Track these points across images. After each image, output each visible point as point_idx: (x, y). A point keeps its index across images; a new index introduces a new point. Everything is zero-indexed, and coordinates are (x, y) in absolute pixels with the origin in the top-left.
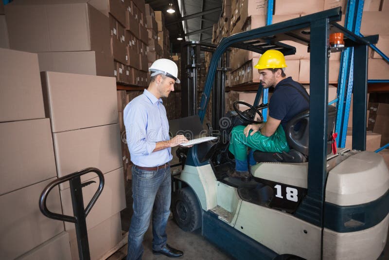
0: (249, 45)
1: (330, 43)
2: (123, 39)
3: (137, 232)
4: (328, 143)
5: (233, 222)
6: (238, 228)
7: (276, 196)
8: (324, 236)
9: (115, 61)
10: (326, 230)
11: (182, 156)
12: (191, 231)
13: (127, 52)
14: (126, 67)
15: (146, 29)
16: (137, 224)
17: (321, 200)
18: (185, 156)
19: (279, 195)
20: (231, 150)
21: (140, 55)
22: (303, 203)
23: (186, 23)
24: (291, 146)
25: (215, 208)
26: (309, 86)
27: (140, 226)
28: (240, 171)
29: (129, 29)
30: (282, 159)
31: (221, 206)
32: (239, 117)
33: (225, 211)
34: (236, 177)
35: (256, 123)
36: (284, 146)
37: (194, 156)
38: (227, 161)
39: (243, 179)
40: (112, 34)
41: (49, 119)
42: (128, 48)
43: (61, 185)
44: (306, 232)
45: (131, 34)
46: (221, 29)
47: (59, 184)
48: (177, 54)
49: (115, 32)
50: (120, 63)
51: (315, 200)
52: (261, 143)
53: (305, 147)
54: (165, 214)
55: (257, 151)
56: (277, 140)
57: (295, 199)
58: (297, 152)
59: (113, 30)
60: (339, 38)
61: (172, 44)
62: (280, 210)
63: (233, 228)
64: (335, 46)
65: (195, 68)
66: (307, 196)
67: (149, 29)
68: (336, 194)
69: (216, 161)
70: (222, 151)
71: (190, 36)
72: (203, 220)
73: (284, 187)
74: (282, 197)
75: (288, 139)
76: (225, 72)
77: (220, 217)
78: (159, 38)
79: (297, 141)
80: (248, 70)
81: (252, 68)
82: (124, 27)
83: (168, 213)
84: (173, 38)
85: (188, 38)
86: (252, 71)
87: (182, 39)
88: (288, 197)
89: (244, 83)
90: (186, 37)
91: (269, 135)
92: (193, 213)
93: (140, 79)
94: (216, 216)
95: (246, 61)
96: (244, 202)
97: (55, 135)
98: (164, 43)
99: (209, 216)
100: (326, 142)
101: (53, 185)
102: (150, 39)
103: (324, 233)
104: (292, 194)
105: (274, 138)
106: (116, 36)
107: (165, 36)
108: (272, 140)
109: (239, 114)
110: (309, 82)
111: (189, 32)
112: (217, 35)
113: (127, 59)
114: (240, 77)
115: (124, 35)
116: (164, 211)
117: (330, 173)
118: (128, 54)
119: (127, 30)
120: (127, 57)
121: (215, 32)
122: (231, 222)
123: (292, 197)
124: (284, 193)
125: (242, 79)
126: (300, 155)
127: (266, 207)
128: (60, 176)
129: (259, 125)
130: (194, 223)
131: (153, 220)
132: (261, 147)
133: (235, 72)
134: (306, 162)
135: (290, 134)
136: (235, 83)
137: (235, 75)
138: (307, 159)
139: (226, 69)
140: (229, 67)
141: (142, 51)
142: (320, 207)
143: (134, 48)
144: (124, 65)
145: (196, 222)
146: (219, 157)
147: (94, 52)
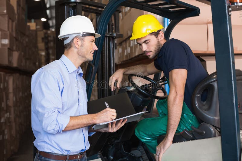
1: (230, 1)
26: (214, 57)
30: (192, 137)
32: (136, 92)
48: (33, 20)
58: (208, 125)
64: (235, 4)
69: (107, 157)
76: (113, 38)
89: (139, 56)
109: (137, 89)
114: (131, 48)
125: (135, 50)
133: (126, 42)
134: (219, 136)
135: (197, 104)
136: (125, 57)
137: (124, 46)
138: (220, 132)
139: (115, 35)
140: (119, 32)
146: (111, 150)
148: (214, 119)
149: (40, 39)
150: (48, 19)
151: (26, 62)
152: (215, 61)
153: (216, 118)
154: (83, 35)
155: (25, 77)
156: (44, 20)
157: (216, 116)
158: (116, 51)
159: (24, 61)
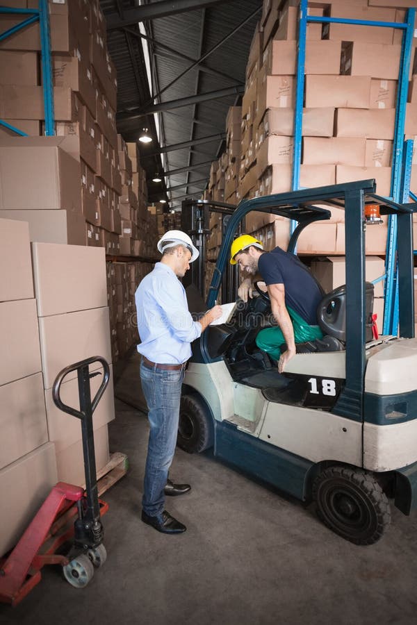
1: (366, 216)
2: (93, 189)
4: (367, 325)
5: (257, 431)
6: (264, 438)
7: (311, 392)
8: (364, 432)
10: (366, 424)
12: (200, 451)
13: (97, 208)
14: (96, 229)
15: (119, 172)
17: (360, 390)
19: (314, 390)
21: (112, 211)
22: (342, 396)
23: (166, 157)
25: (232, 417)
26: (344, 259)
29: (100, 175)
30: (315, 348)
31: (240, 415)
33: (246, 420)
37: (203, 349)
38: (245, 358)
41: (35, 299)
42: (98, 202)
44: (345, 430)
45: (102, 181)
46: (223, 171)
48: (153, 204)
49: (84, 180)
51: (353, 391)
57: (333, 393)
58: (332, 338)
59: (82, 179)
60: (375, 210)
62: (316, 409)
63: (258, 439)
64: (371, 219)
65: (203, 234)
66: (345, 387)
67: (121, 172)
68: (376, 382)
69: (230, 358)
70: (239, 344)
71: (172, 177)
72: (215, 434)
73: (319, 380)
74: (318, 393)
77: (239, 428)
78: (133, 183)
79: (331, 324)
80: (269, 236)
81: (274, 233)
82: (94, 173)
85: (169, 178)
86: (274, 237)
87: (160, 180)
88: (325, 392)
90: (165, 177)
92: (203, 426)
93: (112, 245)
94: (233, 427)
95: (266, 224)
96: (270, 403)
97: (42, 320)
98: (140, 190)
99: (225, 427)
100: (364, 324)
101: (63, 374)
102: (123, 186)
103: (364, 427)
104: (329, 388)
106: (85, 186)
107: (140, 179)
110: (344, 253)
111: (170, 170)
112: (218, 179)
113: (97, 218)
115: (94, 184)
117: (370, 359)
118: (99, 209)
119: (98, 177)
120: (97, 214)
121: (215, 174)
122: (254, 431)
123: (329, 390)
124: (320, 387)
126: (337, 342)
127: (299, 407)
130: (204, 440)
134: (343, 350)
135: (322, 317)
138: (344, 345)
141: (113, 203)
142: (359, 399)
143: (104, 200)
144: (93, 225)
145: (206, 439)
146: (234, 352)
147: (65, 211)
148: (339, 333)
149: (160, 223)
150: (168, 201)
151: (147, 250)
152: (344, 263)
153: (341, 332)
155: (145, 263)
156: (163, 201)
157: (341, 330)
159: (145, 249)
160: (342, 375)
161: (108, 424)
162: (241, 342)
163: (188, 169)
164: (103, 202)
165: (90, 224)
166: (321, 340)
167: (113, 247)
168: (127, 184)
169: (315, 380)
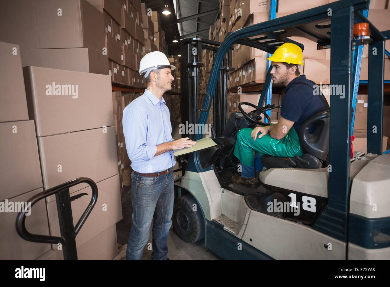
0: (255, 42)
1: (355, 35)
2: (118, 37)
3: (136, 246)
5: (241, 233)
6: (246, 239)
9: (110, 60)
10: (351, 245)
11: (182, 161)
12: (193, 242)
13: (122, 51)
14: (122, 67)
15: (143, 29)
16: (137, 236)
17: (344, 210)
18: (186, 161)
20: (236, 154)
21: (136, 55)
22: (323, 214)
23: (181, 26)
24: (305, 150)
25: (219, 217)
27: (139, 240)
28: (246, 177)
29: (124, 27)
30: (295, 164)
31: (226, 215)
32: (244, 118)
33: (231, 220)
34: (241, 184)
35: (264, 125)
36: (296, 150)
37: (197, 161)
38: (231, 166)
39: (249, 186)
40: (106, 32)
41: (33, 121)
42: (123, 47)
43: (48, 198)
44: (326, 247)
45: (127, 33)
46: (217, 31)
47: (45, 197)
48: (172, 56)
49: (110, 29)
50: (115, 63)
51: (336, 210)
52: (271, 147)
53: (322, 151)
54: (166, 224)
55: (266, 155)
56: (288, 143)
57: (313, 209)
58: (312, 156)
59: (108, 28)
60: (364, 29)
61: (167, 45)
63: (241, 240)
65: (196, 66)
66: (327, 206)
67: (144, 29)
68: (364, 205)
69: (219, 167)
70: (226, 156)
72: (206, 230)
73: (300, 197)
75: (302, 143)
76: (227, 71)
77: (225, 228)
78: (155, 39)
79: (313, 144)
80: (250, 71)
82: (119, 25)
83: (169, 223)
84: (169, 40)
86: (254, 71)
87: (177, 41)
88: (305, 207)
89: (246, 84)
90: (181, 40)
91: (280, 137)
92: (196, 223)
93: (136, 80)
94: (221, 227)
95: (248, 61)
96: (253, 211)
97: (41, 140)
99: (213, 226)
100: (350, 146)
102: (146, 40)
103: (349, 248)
104: (309, 204)
105: (286, 141)
106: (111, 33)
107: (160, 37)
108: (283, 143)
109: (245, 115)
111: (184, 34)
112: (214, 37)
113: (122, 59)
114: (240, 78)
115: (119, 34)
116: (166, 221)
117: (354, 180)
118: (124, 53)
119: (123, 29)
120: (122, 56)
121: (212, 33)
122: (238, 233)
123: (309, 206)
125: (243, 80)
126: (317, 161)
127: (279, 218)
128: (47, 188)
129: (268, 128)
130: (196, 233)
131: (153, 231)
132: (271, 152)
133: (235, 73)
135: (305, 137)
136: (234, 84)
137: (234, 76)
139: (228, 68)
140: (232, 66)
141: (138, 51)
142: (344, 219)
143: (129, 47)
144: (119, 65)
145: (199, 233)
146: (222, 162)
147: (86, 50)
148: (320, 152)
154: (158, 68)
158: (228, 81)
160: (324, 194)
161: (116, 224)
162: (228, 154)
163: (196, 34)
164: (129, 49)
165: (116, 63)
166: (301, 157)
167: (138, 81)
168: (150, 39)
169: (295, 195)
